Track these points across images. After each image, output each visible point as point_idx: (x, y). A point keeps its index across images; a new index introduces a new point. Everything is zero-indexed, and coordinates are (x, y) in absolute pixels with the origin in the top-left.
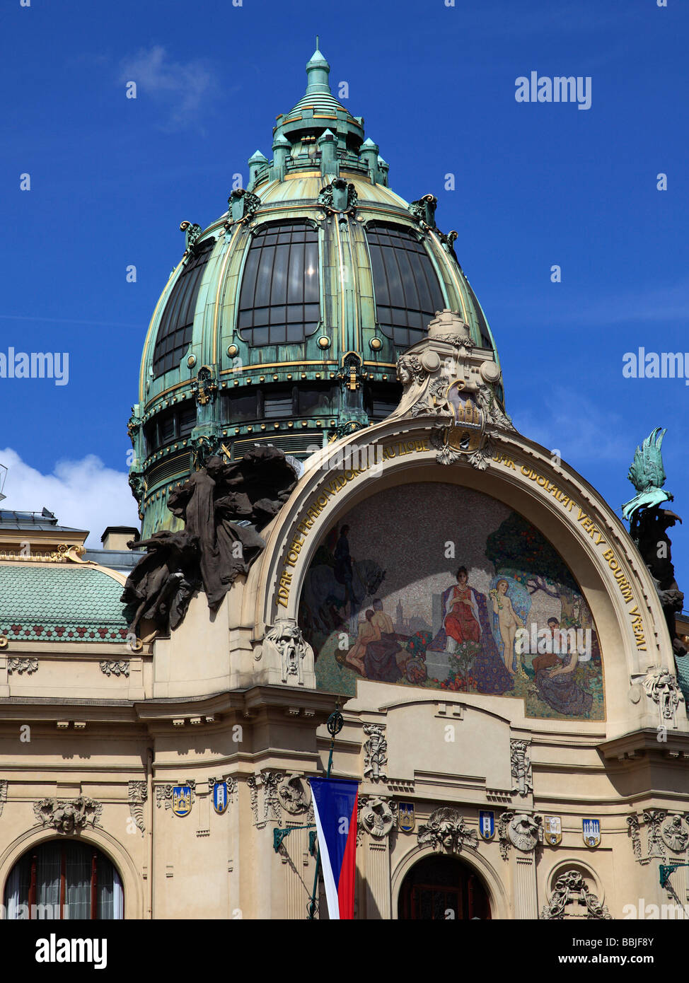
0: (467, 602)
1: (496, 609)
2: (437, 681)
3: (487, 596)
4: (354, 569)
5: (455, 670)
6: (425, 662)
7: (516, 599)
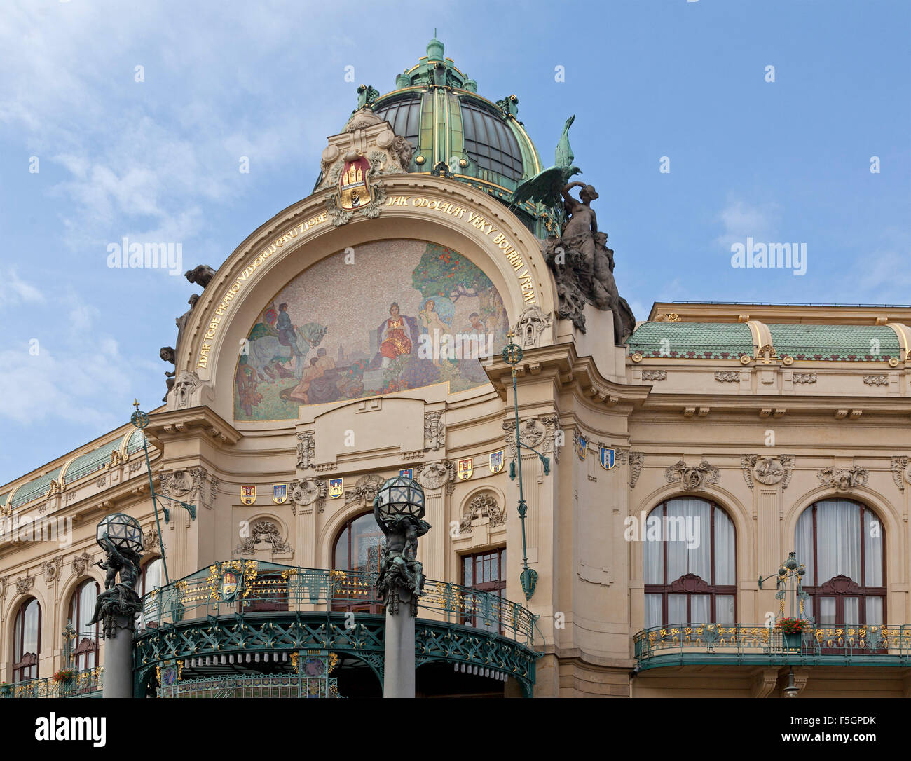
7: (442, 311)
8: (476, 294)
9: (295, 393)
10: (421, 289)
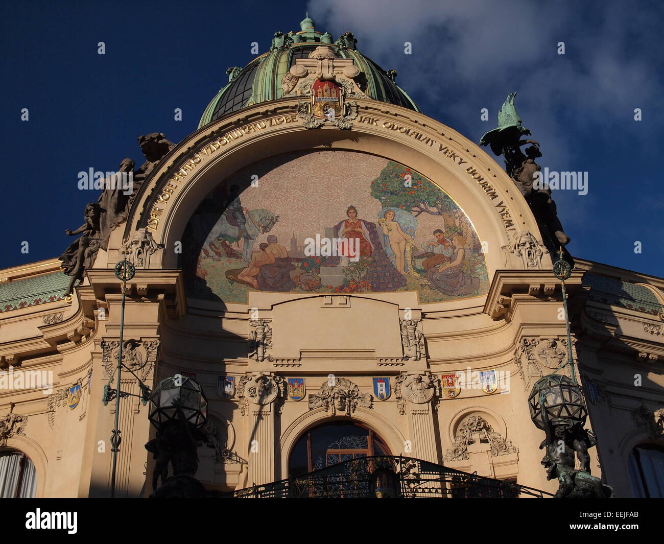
0: (358, 230)
1: (385, 231)
2: (331, 287)
3: (377, 224)
4: (246, 216)
5: (349, 278)
6: (319, 275)
7: (403, 222)
8: (439, 214)
9: (243, 276)
10: (380, 200)
